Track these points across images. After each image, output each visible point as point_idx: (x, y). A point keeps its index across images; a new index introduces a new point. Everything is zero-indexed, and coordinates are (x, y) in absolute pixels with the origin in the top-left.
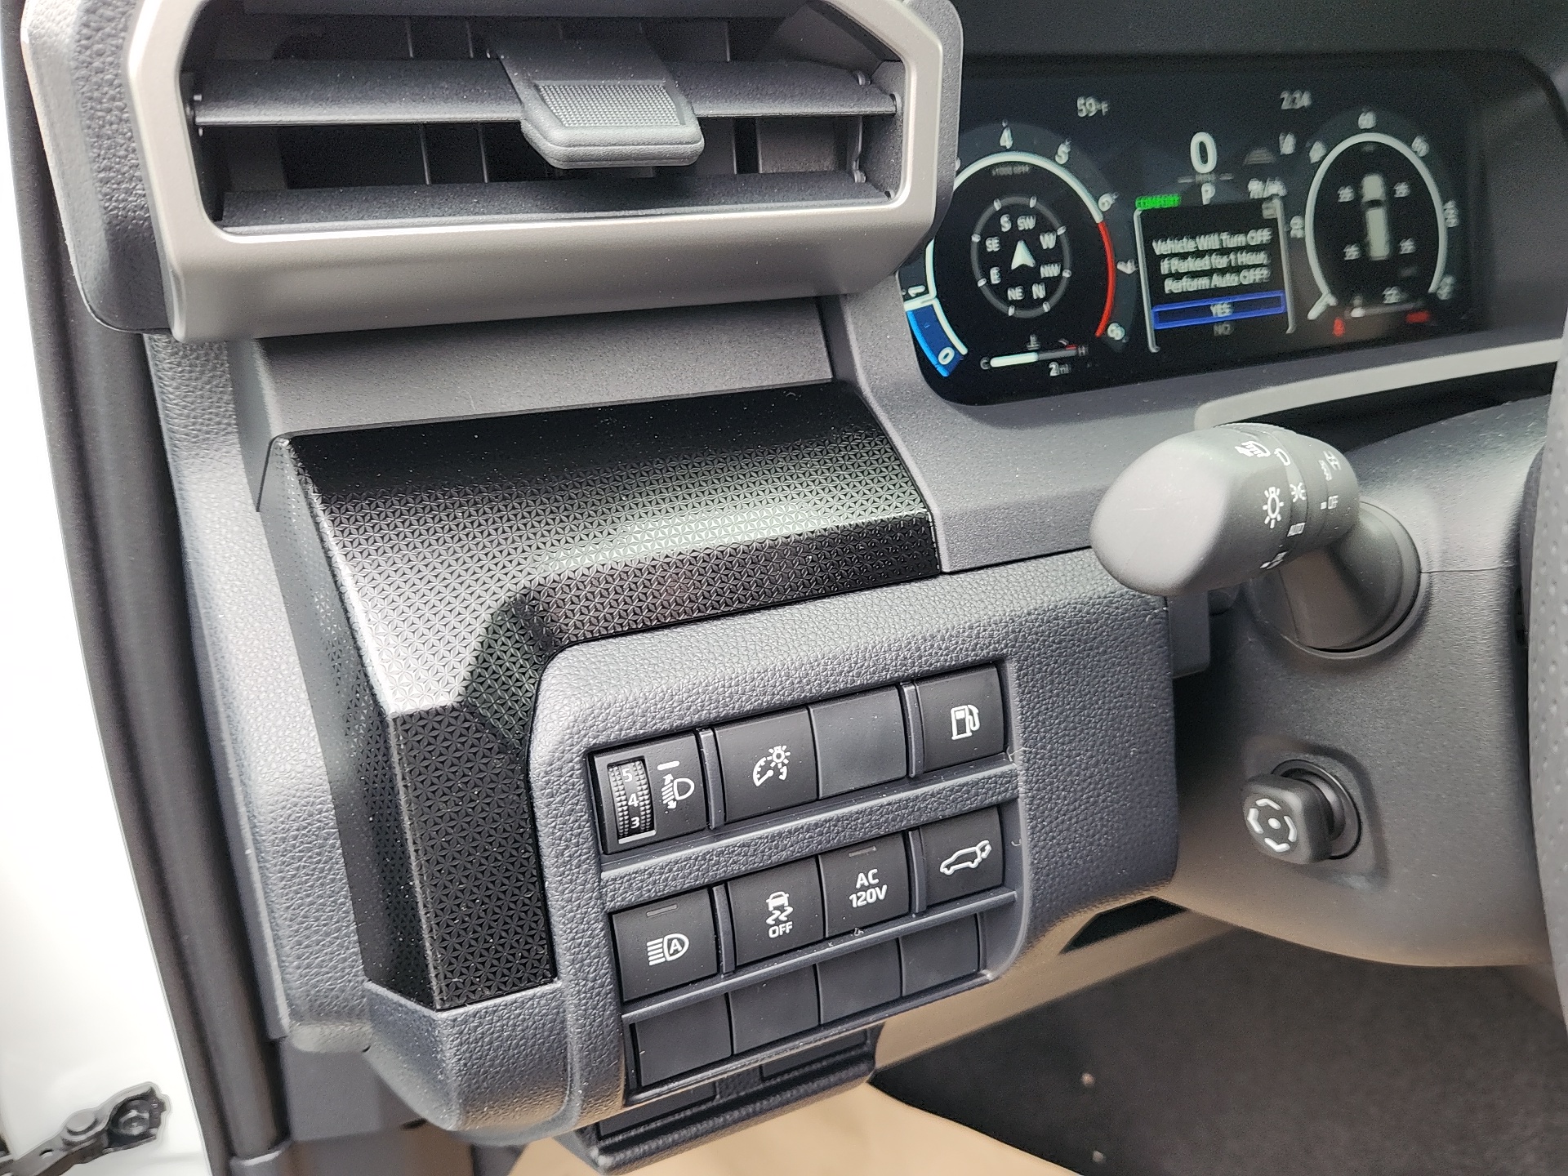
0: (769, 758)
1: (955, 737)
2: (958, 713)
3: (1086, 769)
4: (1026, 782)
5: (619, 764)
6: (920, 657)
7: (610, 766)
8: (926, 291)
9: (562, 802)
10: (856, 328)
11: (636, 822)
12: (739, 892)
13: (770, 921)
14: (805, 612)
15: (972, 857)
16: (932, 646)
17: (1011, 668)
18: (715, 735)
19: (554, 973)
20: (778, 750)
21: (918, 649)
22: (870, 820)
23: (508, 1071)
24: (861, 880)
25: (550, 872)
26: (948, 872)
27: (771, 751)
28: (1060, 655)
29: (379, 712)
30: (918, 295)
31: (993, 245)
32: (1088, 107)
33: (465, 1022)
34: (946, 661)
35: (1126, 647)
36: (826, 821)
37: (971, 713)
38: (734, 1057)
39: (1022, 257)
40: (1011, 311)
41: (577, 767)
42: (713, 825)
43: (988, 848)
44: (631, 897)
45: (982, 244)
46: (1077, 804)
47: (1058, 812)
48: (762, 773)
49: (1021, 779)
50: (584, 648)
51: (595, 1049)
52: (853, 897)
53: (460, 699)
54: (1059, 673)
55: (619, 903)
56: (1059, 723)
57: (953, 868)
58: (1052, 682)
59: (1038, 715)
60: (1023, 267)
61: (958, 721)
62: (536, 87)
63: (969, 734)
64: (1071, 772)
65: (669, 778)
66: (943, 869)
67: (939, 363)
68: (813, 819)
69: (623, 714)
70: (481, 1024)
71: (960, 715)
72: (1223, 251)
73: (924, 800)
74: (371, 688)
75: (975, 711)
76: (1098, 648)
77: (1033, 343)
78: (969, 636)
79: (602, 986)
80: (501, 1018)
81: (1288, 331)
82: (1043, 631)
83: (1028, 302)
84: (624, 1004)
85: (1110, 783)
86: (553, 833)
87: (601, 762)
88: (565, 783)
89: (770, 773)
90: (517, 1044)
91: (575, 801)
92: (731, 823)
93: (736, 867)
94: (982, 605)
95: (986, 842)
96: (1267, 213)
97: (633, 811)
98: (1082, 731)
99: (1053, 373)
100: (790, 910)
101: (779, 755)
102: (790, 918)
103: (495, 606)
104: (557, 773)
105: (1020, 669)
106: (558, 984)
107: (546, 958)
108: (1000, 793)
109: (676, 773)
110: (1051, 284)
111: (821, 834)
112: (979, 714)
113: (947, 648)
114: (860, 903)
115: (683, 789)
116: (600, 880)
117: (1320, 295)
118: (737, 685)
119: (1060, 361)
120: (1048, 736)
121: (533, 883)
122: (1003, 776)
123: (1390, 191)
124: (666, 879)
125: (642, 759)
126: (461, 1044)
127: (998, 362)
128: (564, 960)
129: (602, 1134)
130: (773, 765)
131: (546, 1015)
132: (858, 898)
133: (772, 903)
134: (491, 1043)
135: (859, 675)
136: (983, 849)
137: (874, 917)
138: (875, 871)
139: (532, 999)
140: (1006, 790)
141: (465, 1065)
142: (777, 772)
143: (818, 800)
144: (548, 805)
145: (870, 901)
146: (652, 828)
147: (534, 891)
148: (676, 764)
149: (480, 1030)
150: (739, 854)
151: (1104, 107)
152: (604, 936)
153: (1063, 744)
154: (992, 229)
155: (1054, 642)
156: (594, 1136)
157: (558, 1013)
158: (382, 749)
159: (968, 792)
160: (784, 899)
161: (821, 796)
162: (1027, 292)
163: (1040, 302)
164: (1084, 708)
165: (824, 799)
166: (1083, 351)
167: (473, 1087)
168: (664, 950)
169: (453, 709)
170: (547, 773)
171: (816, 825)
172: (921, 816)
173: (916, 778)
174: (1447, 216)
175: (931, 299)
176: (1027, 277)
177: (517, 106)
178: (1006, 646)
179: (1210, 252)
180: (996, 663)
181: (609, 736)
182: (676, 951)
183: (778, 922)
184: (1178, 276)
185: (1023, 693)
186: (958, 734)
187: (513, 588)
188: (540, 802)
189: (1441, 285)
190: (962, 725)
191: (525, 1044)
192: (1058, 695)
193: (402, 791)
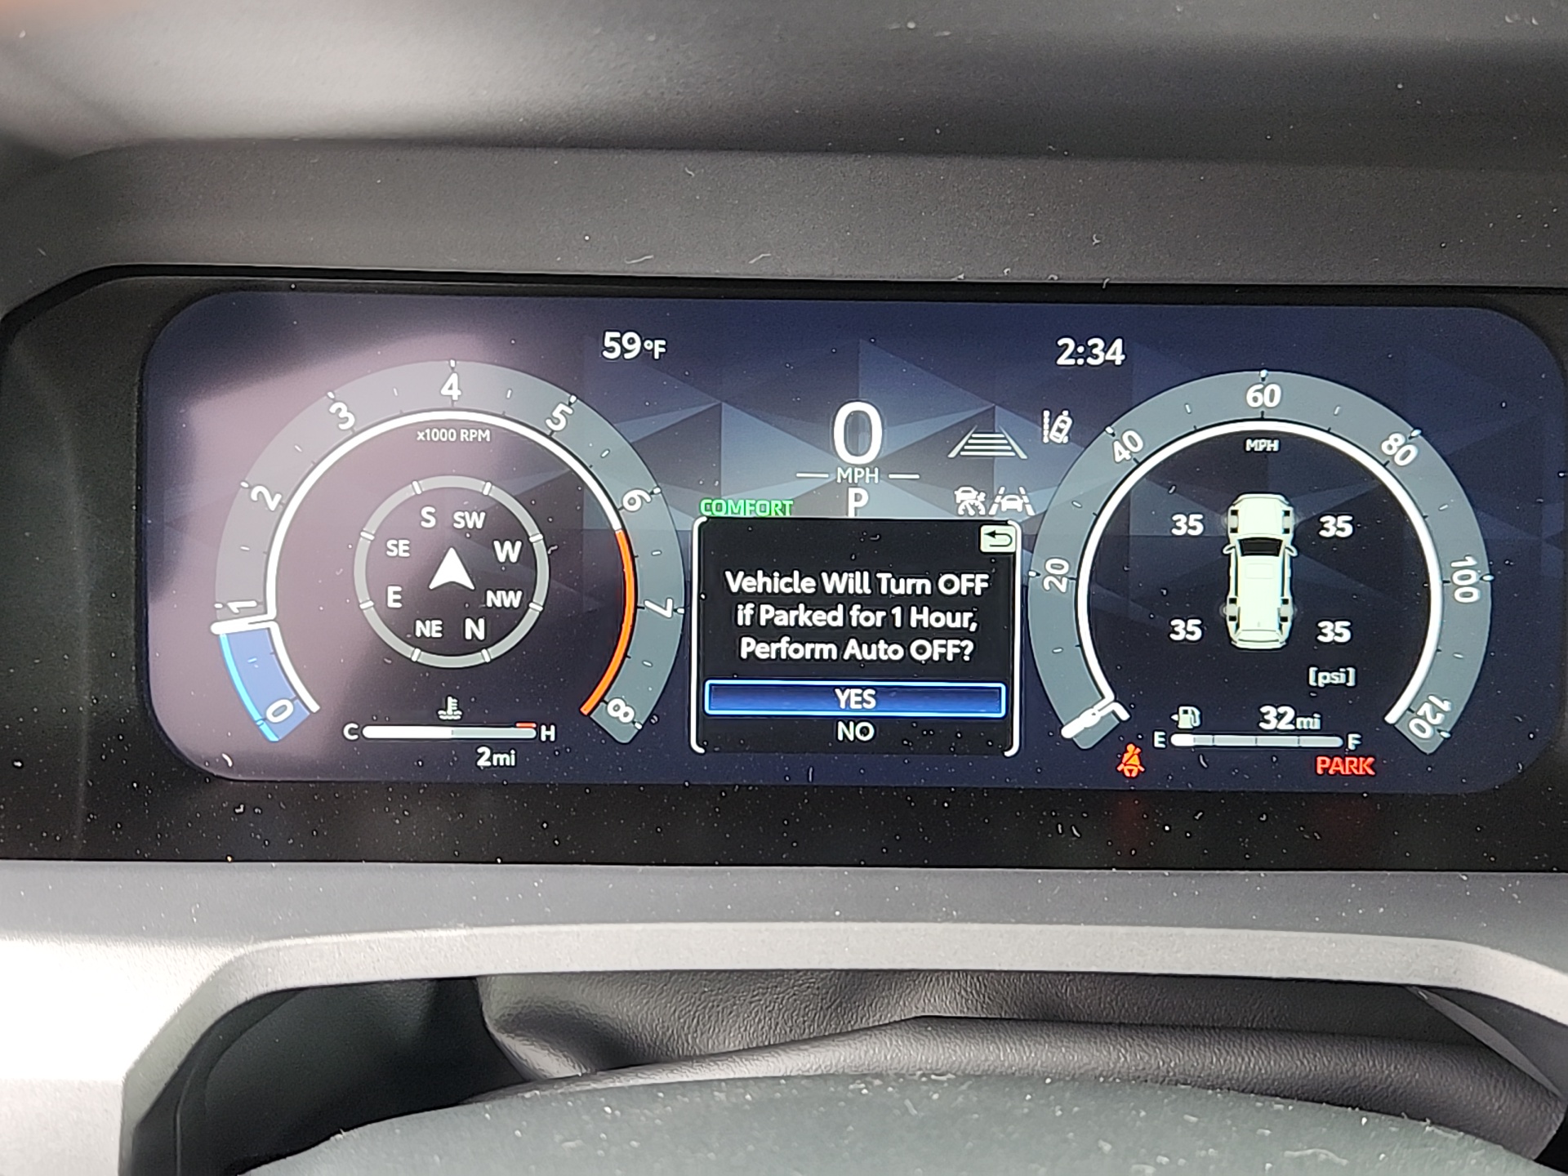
8: (261, 610)
30: (245, 613)
31: (399, 547)
32: (623, 345)
39: (451, 570)
40: (417, 655)
45: (379, 547)
60: (454, 586)
67: (265, 719)
72: (874, 600)
77: (452, 710)
81: (1008, 754)
83: (453, 641)
96: (987, 545)
99: (482, 762)
119: (498, 746)
123: (1305, 527)
151: (658, 347)
154: (405, 523)
162: (453, 628)
163: (475, 645)
166: (549, 733)
175: (268, 620)
176: (456, 604)
179: (848, 600)
184: (770, 633)
189: (1419, 713)
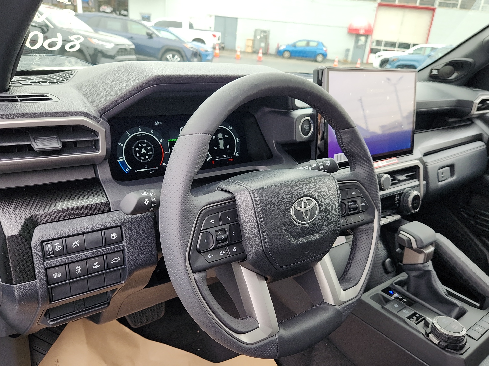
0: (76, 243)
1: (112, 239)
2: (112, 235)
3: (138, 244)
4: (126, 246)
5: (48, 244)
6: (105, 225)
7: (46, 244)
8: (123, 158)
9: (37, 250)
10: (99, 169)
11: (51, 253)
12: (71, 265)
13: (77, 271)
14: (84, 218)
15: (117, 260)
16: (107, 224)
17: (123, 227)
18: (65, 239)
19: (36, 279)
20: (77, 241)
21: (104, 224)
22: (95, 253)
23: (27, 295)
24: (95, 264)
25: (35, 262)
26: (112, 262)
27: (76, 241)
28: (132, 225)
29: (5, 236)
30: (121, 159)
31: (137, 149)
32: (157, 123)
33: (19, 287)
34: (110, 226)
35: (145, 223)
36: (87, 253)
37: (115, 235)
38: (72, 296)
39: (143, 151)
40: (141, 161)
41: (40, 244)
42: (65, 254)
43: (120, 258)
44: (49, 266)
45: (135, 149)
46: (136, 250)
47: (133, 251)
48: (74, 245)
49: (125, 246)
50: (42, 225)
51: (43, 292)
52: (93, 267)
53: (19, 233)
54: (132, 228)
55: (47, 267)
56: (132, 236)
57: (113, 262)
58: (130, 229)
59: (128, 235)
60: (144, 153)
61: (112, 236)
62: (34, 139)
63: (115, 238)
64: (135, 245)
65: (57, 246)
66: (111, 262)
67: (126, 171)
68: (84, 253)
69: (48, 235)
70: (21, 287)
71: (113, 235)
73: (106, 249)
74: (3, 232)
75: (116, 234)
76: (139, 223)
77: (146, 167)
78: (114, 222)
79: (44, 281)
80: (25, 286)
82: (129, 221)
83: (145, 159)
84: (48, 284)
85: (143, 246)
86: (35, 255)
87: (44, 244)
88: (37, 247)
89: (76, 245)
90: (28, 291)
91: (39, 250)
92: (68, 254)
93: (69, 261)
94: (117, 217)
95: (120, 257)
97: (50, 252)
98: (137, 238)
99: (151, 172)
100: (81, 269)
101: (78, 242)
102: (81, 270)
103: (26, 218)
104: (36, 245)
105: (124, 227)
106: (36, 281)
107: (34, 276)
108: (121, 248)
109: (58, 245)
110: (150, 156)
111: (86, 255)
112: (117, 235)
113: (110, 224)
114: (95, 268)
115: (59, 248)
116: (44, 263)
117: (209, 156)
118: (70, 230)
119: (152, 170)
120: (130, 238)
121: (32, 263)
122: (121, 245)
123: (224, 136)
124: (56, 263)
125: (52, 243)
126: (18, 290)
127: (138, 171)
128: (37, 276)
129: (51, 318)
130: (76, 244)
131: (34, 286)
132: (94, 267)
133: (77, 268)
134: (23, 290)
135: (93, 229)
136: (119, 258)
137: (97, 270)
138: (97, 262)
139: (31, 283)
140: (122, 248)
141: (19, 294)
142: (77, 245)
143: (85, 250)
144: (34, 250)
145: (96, 267)
146: (54, 255)
147: (32, 265)
148: (58, 244)
149: (21, 288)
150: (70, 259)
151: (161, 123)
152: (45, 272)
153: (133, 240)
154: (137, 146)
155: (131, 222)
156: (49, 318)
157: (36, 285)
158: (5, 241)
159: (114, 248)
160: (79, 267)
161: (86, 249)
162: (145, 157)
163: (148, 159)
164: (137, 234)
165: (87, 250)
166: (157, 168)
167: (20, 298)
168: (57, 275)
169: (17, 235)
170: (34, 245)
171: (85, 254)
172: (105, 252)
173: (104, 246)
174: (237, 140)
175: (124, 159)
176: (144, 155)
177: (31, 142)
178: (121, 223)
180: (120, 226)
181: (45, 239)
182: (59, 276)
183: (78, 271)
185: (125, 231)
186: (113, 238)
187: (29, 215)
188: (33, 250)
189: (236, 154)
190: (113, 237)
191: (30, 291)
192: (132, 231)
193: (8, 248)
